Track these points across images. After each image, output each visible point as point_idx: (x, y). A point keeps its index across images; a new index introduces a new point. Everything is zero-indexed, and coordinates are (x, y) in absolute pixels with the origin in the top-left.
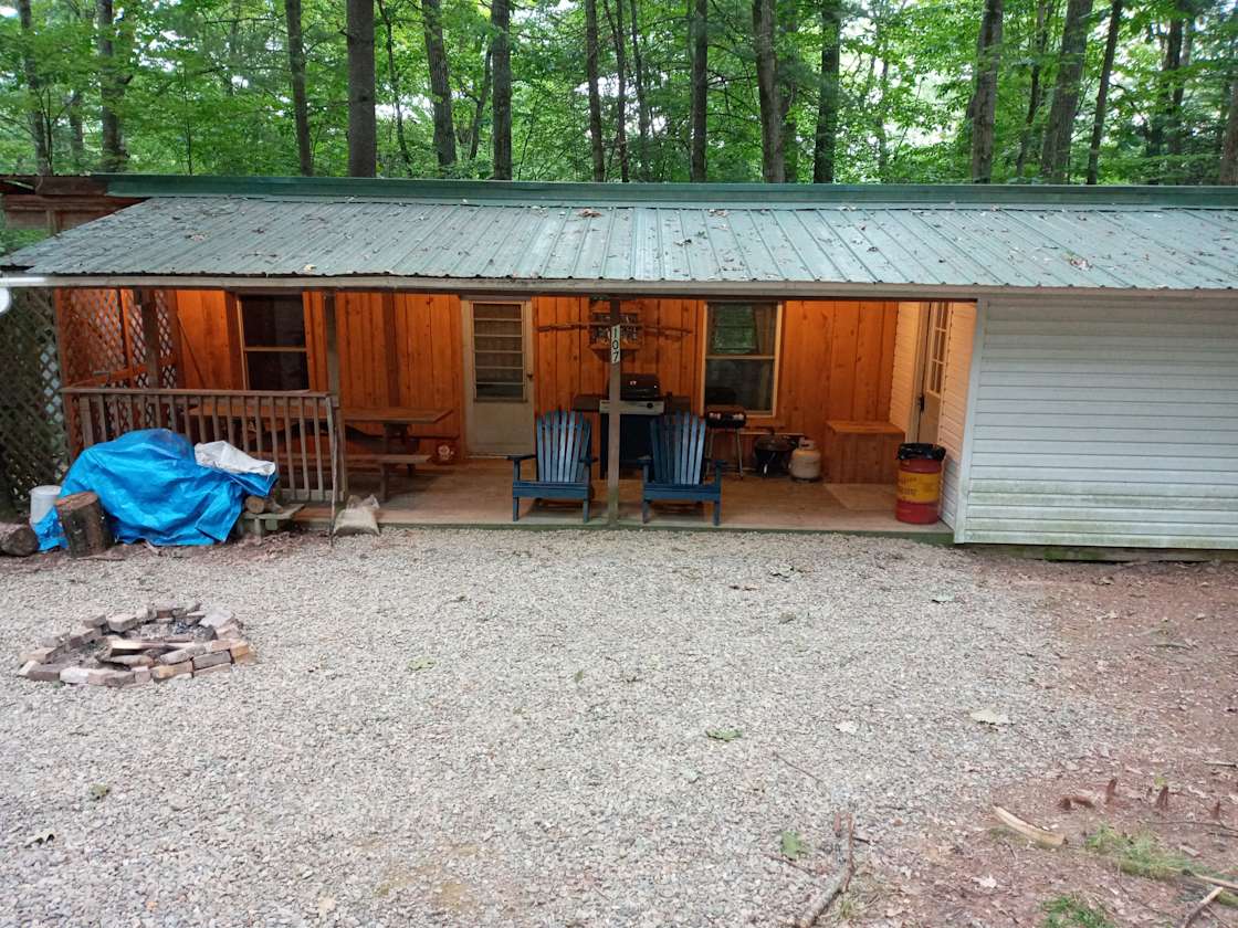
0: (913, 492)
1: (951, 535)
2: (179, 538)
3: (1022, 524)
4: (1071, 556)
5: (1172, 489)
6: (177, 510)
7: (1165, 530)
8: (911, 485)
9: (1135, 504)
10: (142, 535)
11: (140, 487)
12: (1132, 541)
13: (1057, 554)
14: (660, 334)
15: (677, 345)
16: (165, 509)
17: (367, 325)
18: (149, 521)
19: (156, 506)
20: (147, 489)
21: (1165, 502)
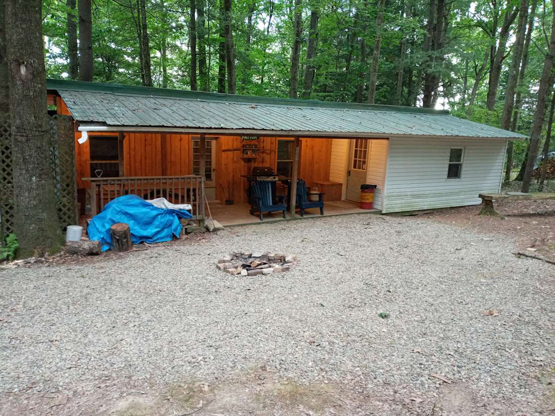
0: (368, 199)
1: (381, 211)
2: (158, 239)
3: (398, 206)
4: (407, 214)
5: (427, 192)
6: (156, 227)
7: (426, 204)
8: (368, 197)
9: (420, 197)
10: (143, 240)
11: (143, 218)
12: (420, 208)
13: (403, 214)
14: (263, 152)
15: (269, 156)
16: (151, 227)
17: (154, 149)
18: (145, 233)
19: (147, 226)
20: (146, 219)
21: (426, 196)
